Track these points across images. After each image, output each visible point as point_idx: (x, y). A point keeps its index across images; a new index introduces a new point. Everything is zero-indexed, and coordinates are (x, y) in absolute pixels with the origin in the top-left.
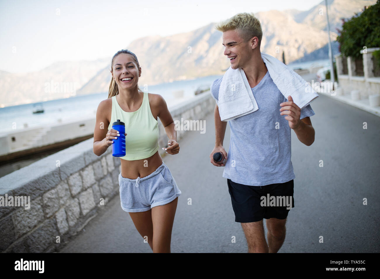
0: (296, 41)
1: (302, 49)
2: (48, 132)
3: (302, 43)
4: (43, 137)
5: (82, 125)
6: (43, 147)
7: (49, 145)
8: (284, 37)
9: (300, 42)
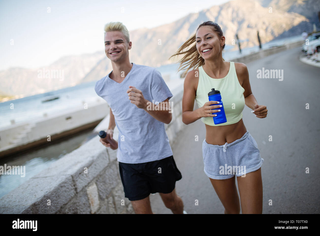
0: (264, 23)
1: (269, 30)
2: (33, 129)
3: (270, 24)
4: (28, 133)
5: (69, 118)
6: (29, 144)
7: (35, 142)
8: (253, 20)
9: (267, 23)
